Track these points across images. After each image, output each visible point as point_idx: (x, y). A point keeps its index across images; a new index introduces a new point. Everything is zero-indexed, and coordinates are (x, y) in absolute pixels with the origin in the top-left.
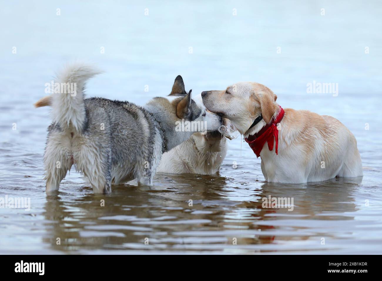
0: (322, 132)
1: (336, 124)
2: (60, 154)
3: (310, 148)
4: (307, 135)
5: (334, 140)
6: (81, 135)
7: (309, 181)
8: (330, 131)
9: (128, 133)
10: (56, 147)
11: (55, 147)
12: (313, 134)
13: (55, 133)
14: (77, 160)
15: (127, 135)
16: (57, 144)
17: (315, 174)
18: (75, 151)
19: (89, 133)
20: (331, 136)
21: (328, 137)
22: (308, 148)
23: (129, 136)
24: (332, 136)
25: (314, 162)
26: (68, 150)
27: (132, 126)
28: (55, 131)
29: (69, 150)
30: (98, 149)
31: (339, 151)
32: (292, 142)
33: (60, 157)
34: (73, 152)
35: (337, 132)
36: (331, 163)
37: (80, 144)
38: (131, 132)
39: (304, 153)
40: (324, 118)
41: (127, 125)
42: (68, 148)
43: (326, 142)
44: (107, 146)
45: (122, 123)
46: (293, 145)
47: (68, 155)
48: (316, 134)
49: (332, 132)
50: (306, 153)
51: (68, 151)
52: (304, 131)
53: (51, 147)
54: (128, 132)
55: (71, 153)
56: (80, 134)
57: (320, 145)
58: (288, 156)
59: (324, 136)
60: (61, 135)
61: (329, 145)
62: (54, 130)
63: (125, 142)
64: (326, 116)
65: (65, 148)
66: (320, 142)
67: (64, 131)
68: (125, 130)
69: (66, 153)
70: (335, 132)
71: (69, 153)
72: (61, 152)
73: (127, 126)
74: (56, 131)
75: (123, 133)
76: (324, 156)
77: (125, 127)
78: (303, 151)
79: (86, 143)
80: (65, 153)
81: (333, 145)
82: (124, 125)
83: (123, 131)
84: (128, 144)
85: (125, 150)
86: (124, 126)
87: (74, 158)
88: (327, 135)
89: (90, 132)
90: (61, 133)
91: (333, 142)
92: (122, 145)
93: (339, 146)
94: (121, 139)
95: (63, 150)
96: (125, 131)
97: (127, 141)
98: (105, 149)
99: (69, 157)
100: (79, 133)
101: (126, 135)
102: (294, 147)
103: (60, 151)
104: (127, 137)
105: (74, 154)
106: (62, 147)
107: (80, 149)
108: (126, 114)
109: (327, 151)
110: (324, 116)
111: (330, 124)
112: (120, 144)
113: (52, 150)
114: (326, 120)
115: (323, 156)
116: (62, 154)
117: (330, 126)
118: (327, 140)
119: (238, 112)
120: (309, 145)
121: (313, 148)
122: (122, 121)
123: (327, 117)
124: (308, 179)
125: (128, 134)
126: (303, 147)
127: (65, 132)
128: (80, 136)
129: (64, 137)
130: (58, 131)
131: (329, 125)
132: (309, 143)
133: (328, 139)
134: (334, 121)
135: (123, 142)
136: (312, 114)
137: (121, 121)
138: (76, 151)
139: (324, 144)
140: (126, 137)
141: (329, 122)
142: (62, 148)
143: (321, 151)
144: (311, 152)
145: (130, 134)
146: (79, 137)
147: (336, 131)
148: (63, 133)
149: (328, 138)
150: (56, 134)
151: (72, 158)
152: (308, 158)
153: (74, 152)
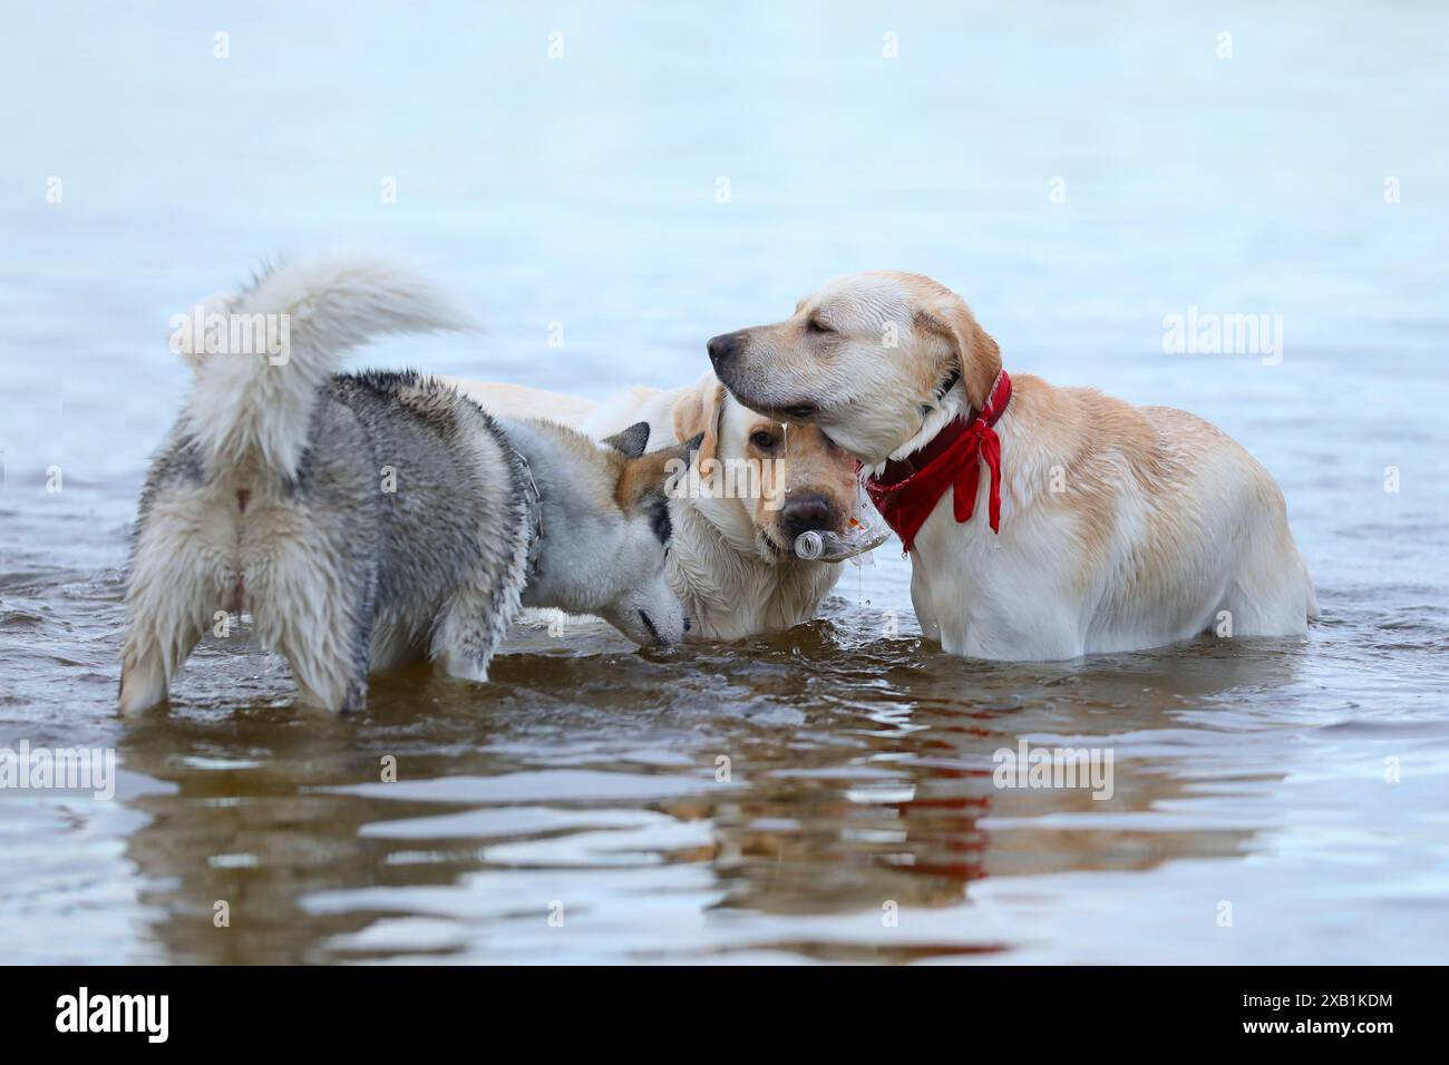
0: (1142, 470)
1: (1193, 442)
2: (194, 572)
3: (1101, 525)
4: (1089, 479)
5: (1182, 503)
6: (282, 501)
7: (1093, 650)
8: (1173, 468)
9: (423, 505)
10: (182, 547)
11: (177, 543)
12: (1112, 474)
13: (180, 493)
14: (256, 598)
15: (419, 511)
16: (183, 532)
17: (1112, 623)
18: (252, 563)
19: (311, 494)
20: (1175, 485)
21: (1164, 492)
22: (1091, 527)
23: (426, 513)
24: (1178, 485)
25: (1111, 578)
26: (224, 557)
27: (437, 473)
28: (175, 485)
29: (227, 559)
30: (338, 557)
31: (1201, 544)
32: (1034, 500)
33: (193, 584)
34: (243, 563)
35: (1195, 472)
36: (1171, 587)
37: (274, 533)
38: (433, 497)
39: (1076, 543)
40: (1149, 420)
41: (419, 475)
42: (225, 552)
43: (1156, 507)
44: (366, 552)
45: (402, 468)
46: (1039, 511)
47: (225, 578)
48: (1119, 474)
49: (1177, 473)
50: (1085, 547)
51: (225, 562)
52: (1081, 460)
53: (160, 547)
54: (423, 501)
55: (238, 570)
56: (277, 497)
57: (1133, 520)
58: (1021, 551)
59: (1149, 486)
60: (200, 498)
61: (1165, 520)
62: (173, 480)
63: (411, 539)
64: (1160, 409)
65: (215, 548)
66: (1135, 505)
67: (213, 486)
68: (413, 494)
69: (219, 568)
70: (1188, 473)
71: (227, 568)
72: (199, 567)
73: (420, 480)
74: (182, 485)
75: (407, 507)
76: (1145, 558)
77: (414, 482)
78: (1076, 538)
79: (299, 533)
80: (215, 569)
81: (1178, 519)
82: (411, 474)
83: (408, 498)
84: (422, 543)
85: (411, 568)
86: (410, 478)
87: (248, 587)
88: (1159, 484)
89: (315, 493)
90: (201, 491)
91: (1178, 508)
92: (400, 550)
93: (1199, 525)
94: (398, 528)
95: (207, 559)
96: (412, 498)
97: (418, 535)
98: (361, 563)
99: (226, 584)
100: (273, 493)
101: (417, 514)
102: (1041, 518)
103: (193, 561)
104: (420, 518)
105: (250, 574)
106: (202, 544)
107: (272, 554)
108: (415, 429)
109: (1156, 543)
110: (1152, 411)
111: (1171, 443)
112: (396, 547)
113: (165, 558)
114: (1156, 426)
115: (1142, 560)
116: (203, 574)
117: (1170, 449)
118: (1158, 502)
119: (868, 390)
120: (1097, 515)
121: (1111, 526)
122: (404, 458)
123: (1163, 412)
124: (1087, 643)
125: (422, 509)
126: (1075, 522)
127: (218, 487)
128: (278, 503)
129: (211, 505)
130: (189, 485)
131: (1166, 446)
132: (1096, 508)
133: (1161, 499)
134: (1190, 429)
135: (405, 538)
136: (1106, 402)
137: (402, 460)
138: (256, 564)
139: (1149, 515)
140: (415, 521)
141: (1169, 431)
142: (201, 549)
143: (1136, 543)
144: (1102, 539)
145: (431, 506)
146: (273, 509)
147: (1192, 469)
148: (210, 492)
149: (1161, 495)
150: (182, 495)
151: (239, 589)
152: (1092, 565)
153: (249, 565)
